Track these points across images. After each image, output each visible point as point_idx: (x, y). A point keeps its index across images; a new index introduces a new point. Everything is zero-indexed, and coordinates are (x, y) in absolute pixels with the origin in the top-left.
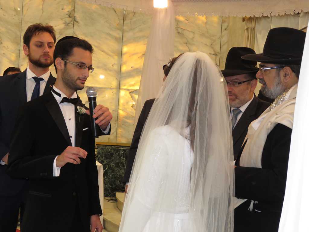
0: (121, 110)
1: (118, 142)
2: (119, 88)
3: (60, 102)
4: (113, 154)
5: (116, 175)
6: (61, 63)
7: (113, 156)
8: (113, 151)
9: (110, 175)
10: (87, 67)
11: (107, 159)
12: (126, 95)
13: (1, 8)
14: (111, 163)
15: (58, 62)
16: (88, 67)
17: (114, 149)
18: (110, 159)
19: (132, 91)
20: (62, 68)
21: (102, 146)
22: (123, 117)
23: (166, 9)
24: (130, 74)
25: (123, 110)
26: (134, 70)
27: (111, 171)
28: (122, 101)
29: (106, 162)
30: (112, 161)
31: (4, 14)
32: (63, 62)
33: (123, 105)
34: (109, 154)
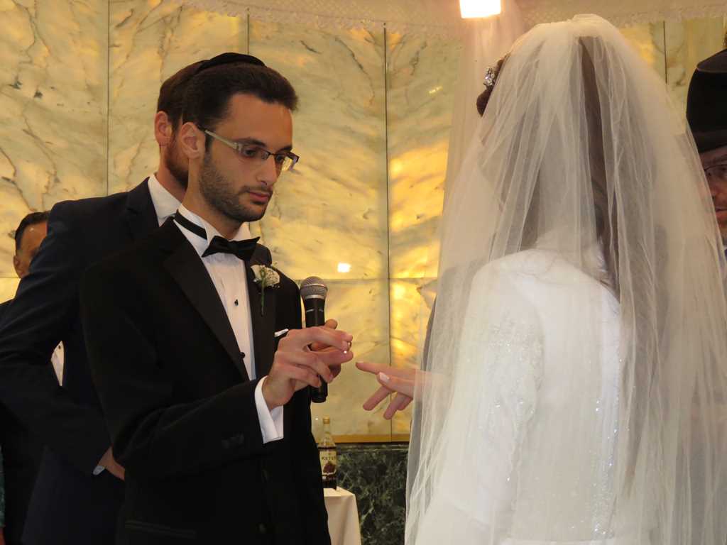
0: (398, 339)
1: (396, 431)
2: (387, 279)
3: (202, 253)
4: (386, 468)
5: (398, 527)
6: (195, 139)
7: (387, 474)
8: (384, 458)
9: (383, 530)
10: (270, 154)
11: (369, 483)
12: (409, 296)
13: (52, 88)
14: (382, 492)
15: (189, 134)
16: (275, 155)
17: (386, 453)
18: (378, 480)
19: (426, 282)
20: (198, 152)
21: (351, 447)
22: (407, 360)
23: (498, 21)
24: (415, 237)
25: (404, 340)
26: (426, 223)
27: (383, 517)
28: (398, 315)
29: (368, 493)
30: (384, 487)
31: (61, 103)
32: (201, 136)
33: (404, 324)
34: (375, 467)
